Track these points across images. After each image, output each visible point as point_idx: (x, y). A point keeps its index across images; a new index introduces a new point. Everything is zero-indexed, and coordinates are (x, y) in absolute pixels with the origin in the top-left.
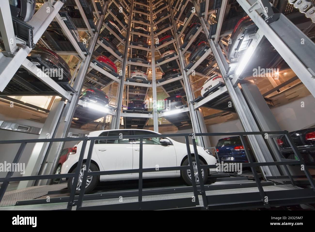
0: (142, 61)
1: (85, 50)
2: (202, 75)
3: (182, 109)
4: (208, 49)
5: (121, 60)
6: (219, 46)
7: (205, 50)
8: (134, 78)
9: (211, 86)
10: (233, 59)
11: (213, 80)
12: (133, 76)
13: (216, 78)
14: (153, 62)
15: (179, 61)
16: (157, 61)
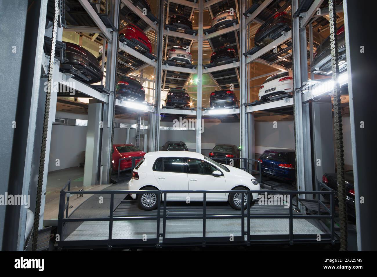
0: (185, 28)
1: (110, 24)
2: (267, 63)
3: (232, 110)
4: (287, 32)
5: (155, 28)
6: (305, 31)
7: (282, 33)
8: (174, 59)
9: (275, 89)
10: (316, 72)
11: (280, 81)
12: (173, 57)
13: (284, 79)
14: (201, 32)
15: (238, 33)
16: (206, 32)
